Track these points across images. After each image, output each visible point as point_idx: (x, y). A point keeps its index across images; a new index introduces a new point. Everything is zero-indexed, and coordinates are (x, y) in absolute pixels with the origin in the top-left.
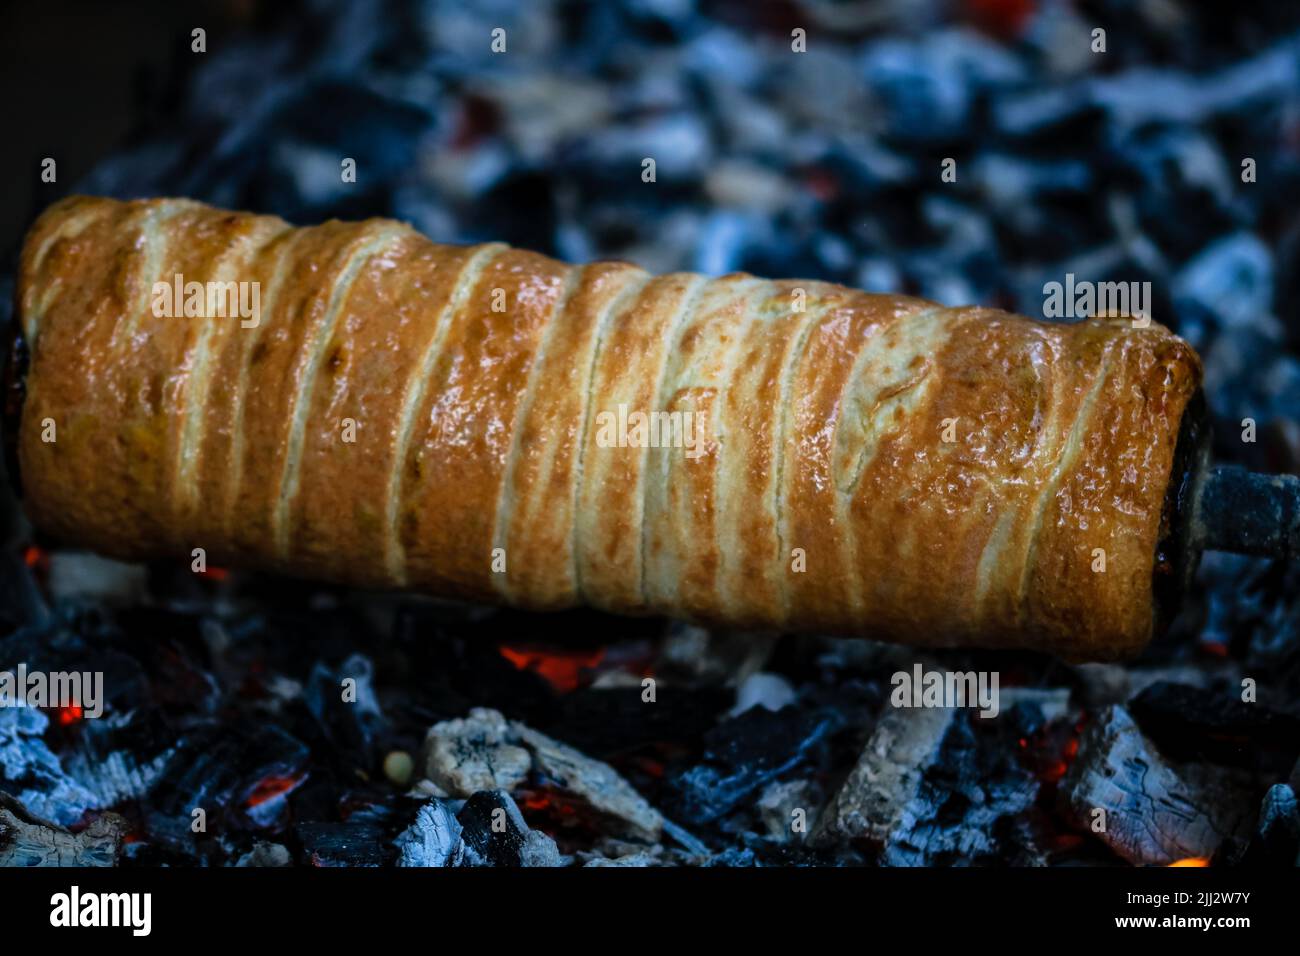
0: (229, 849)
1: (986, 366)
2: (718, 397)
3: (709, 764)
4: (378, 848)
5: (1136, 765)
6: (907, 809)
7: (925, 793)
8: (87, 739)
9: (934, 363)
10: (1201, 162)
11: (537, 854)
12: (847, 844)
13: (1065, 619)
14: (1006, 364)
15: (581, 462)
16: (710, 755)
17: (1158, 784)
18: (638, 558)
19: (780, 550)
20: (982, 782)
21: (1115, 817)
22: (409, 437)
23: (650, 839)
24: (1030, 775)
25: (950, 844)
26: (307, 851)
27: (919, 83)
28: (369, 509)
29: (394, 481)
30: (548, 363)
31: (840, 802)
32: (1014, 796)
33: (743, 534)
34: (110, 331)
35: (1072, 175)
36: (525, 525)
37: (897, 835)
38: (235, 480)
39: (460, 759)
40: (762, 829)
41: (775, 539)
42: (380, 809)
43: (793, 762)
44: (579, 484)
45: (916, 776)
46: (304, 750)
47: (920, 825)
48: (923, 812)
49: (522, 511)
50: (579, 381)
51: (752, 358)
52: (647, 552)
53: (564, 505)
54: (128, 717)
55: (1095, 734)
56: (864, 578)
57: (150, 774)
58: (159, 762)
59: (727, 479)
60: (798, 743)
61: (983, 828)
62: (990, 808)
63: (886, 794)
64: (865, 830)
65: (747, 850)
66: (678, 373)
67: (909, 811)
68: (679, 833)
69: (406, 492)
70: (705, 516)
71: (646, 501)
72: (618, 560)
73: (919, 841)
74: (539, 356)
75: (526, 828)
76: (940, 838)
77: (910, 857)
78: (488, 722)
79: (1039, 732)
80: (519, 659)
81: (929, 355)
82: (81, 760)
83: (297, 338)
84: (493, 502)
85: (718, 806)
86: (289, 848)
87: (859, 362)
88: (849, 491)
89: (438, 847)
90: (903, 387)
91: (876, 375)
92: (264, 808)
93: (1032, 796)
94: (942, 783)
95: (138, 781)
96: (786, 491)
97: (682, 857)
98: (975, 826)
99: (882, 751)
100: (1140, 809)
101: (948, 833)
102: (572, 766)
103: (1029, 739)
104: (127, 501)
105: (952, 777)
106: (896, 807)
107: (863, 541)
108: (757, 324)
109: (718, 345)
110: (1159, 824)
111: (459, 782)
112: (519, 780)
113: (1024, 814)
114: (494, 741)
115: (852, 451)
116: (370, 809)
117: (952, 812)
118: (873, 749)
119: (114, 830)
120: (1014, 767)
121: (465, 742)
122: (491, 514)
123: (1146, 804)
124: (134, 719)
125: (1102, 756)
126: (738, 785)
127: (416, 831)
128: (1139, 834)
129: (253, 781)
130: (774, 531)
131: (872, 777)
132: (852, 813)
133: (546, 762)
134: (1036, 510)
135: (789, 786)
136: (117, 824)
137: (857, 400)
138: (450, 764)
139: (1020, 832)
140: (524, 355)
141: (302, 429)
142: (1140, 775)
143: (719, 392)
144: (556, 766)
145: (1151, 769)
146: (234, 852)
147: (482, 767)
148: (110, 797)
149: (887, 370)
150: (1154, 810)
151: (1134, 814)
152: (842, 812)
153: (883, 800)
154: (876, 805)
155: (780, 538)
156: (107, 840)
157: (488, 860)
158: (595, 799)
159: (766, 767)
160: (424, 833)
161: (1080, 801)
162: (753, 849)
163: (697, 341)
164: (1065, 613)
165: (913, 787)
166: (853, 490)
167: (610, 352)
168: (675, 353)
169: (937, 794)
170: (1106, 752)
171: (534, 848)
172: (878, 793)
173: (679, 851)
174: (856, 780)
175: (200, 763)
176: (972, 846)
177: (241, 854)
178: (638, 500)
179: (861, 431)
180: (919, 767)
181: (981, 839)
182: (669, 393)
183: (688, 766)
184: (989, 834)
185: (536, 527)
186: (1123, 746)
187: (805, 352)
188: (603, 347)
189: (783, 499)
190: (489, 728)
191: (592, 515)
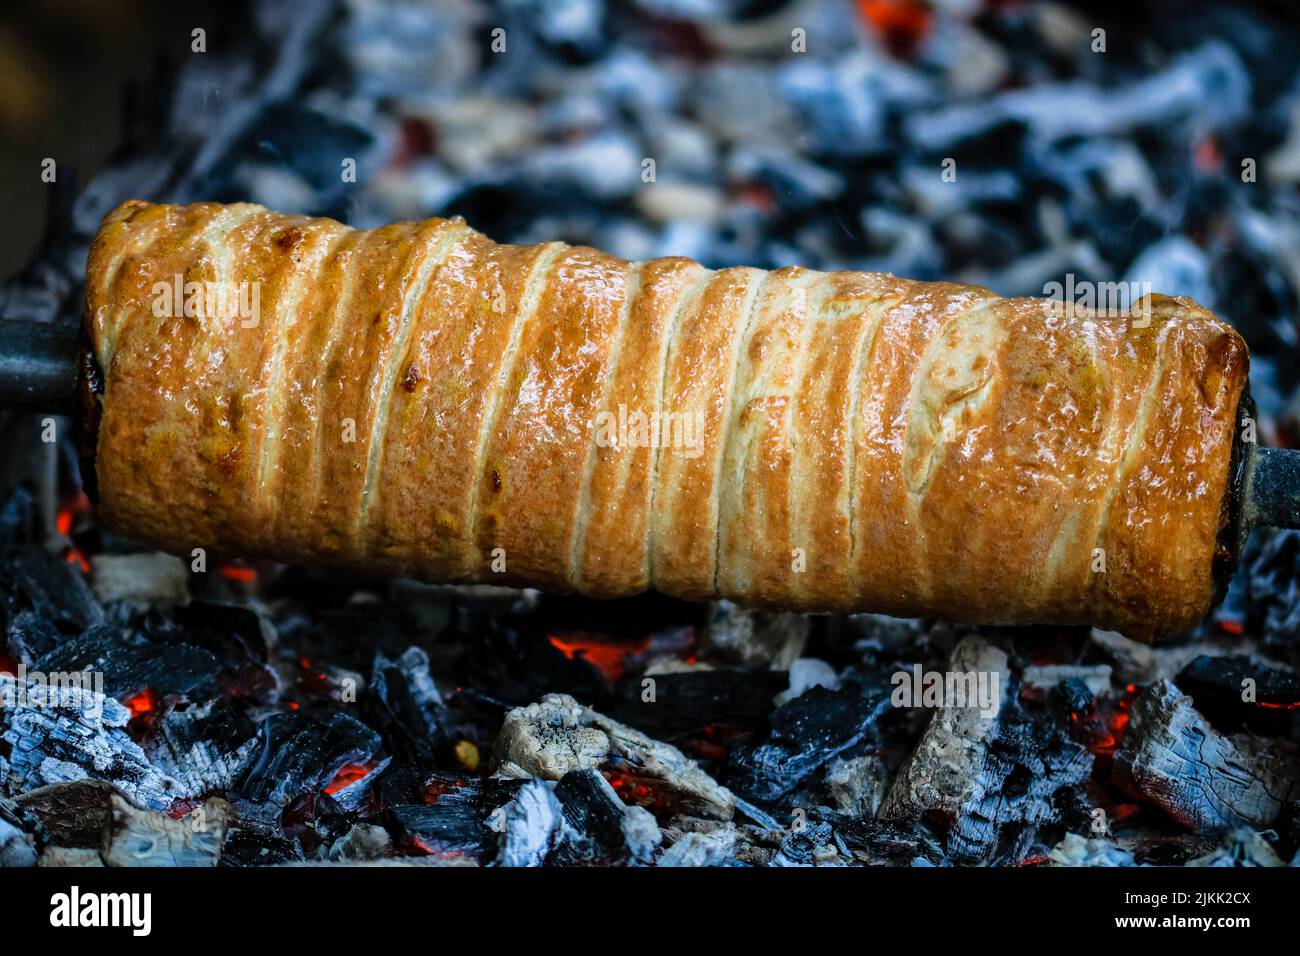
0: (324, 832)
1: (1048, 366)
2: (791, 404)
3: (775, 743)
4: (476, 827)
5: (1194, 735)
6: (976, 781)
7: (991, 765)
8: (167, 731)
9: (996, 364)
10: (1127, 172)
11: (640, 828)
12: (919, 816)
13: (1129, 606)
14: (1066, 363)
15: (656, 469)
16: (776, 734)
17: (1214, 752)
18: (712, 557)
19: (853, 548)
20: (1041, 754)
21: (1176, 784)
22: (487, 450)
23: (724, 816)
24: (1083, 748)
25: (1017, 815)
26: (408, 832)
27: (834, 99)
28: (447, 518)
29: (473, 491)
30: (619, 374)
31: (911, 775)
32: (1071, 767)
33: (817, 534)
34: (186, 353)
35: (1003, 185)
36: (602, 528)
37: (969, 806)
38: (313, 491)
39: (543, 741)
40: (834, 804)
41: (847, 537)
42: (469, 791)
43: (855, 740)
44: (654, 490)
45: (981, 750)
46: (378, 738)
47: (988, 796)
48: (990, 784)
49: (599, 518)
50: (652, 391)
51: (819, 364)
52: (722, 551)
53: (640, 510)
54: (208, 708)
55: (1150, 706)
56: (935, 571)
57: (235, 764)
58: (243, 751)
59: (800, 484)
60: (860, 722)
61: (1046, 799)
62: (1049, 779)
63: (955, 767)
64: (938, 802)
65: (825, 823)
66: (749, 380)
67: (979, 782)
68: (750, 810)
69: (485, 502)
70: (778, 520)
71: (721, 505)
72: (693, 559)
73: (989, 812)
74: (610, 367)
75: (623, 804)
76: (1008, 809)
77: (980, 826)
78: (562, 706)
79: (1088, 706)
80: (567, 649)
81: (992, 356)
82: (163, 751)
83: (371, 354)
84: (571, 509)
85: (785, 783)
86: (387, 829)
87: (923, 364)
88: (920, 492)
89: (540, 824)
90: (970, 390)
91: (941, 378)
92: (347, 793)
93: (1089, 768)
94: (1005, 755)
95: (223, 771)
96: (858, 493)
97: (757, 833)
98: (1038, 797)
99: (948, 726)
100: (1199, 777)
101: (1014, 804)
102: (645, 747)
103: (1080, 713)
104: (207, 513)
105: (1014, 750)
106: (966, 779)
107: (933, 537)
108: (821, 326)
109: (787, 352)
110: (1217, 791)
111: (544, 764)
112: (601, 760)
113: (1082, 786)
114: (572, 724)
115: (921, 454)
116: (458, 791)
117: (1016, 784)
118: (939, 724)
119: (222, 815)
120: (1067, 741)
121: (544, 724)
122: (569, 520)
123: (1203, 772)
124: (213, 709)
125: (1162, 726)
126: (807, 762)
127: (519, 809)
128: (1198, 801)
129: (332, 769)
130: (847, 530)
131: (940, 752)
132: (923, 787)
133: (621, 743)
134: (1102, 506)
135: (855, 762)
136: (225, 809)
137: (925, 403)
138: (534, 746)
139: (1080, 802)
140: (595, 366)
141: (380, 444)
142: (1198, 743)
143: (791, 399)
144: (632, 748)
145: (1208, 738)
146: (330, 835)
147: (565, 749)
148: (198, 786)
149: (952, 372)
150: (1212, 778)
151: (1192, 781)
152: (914, 786)
153: (953, 772)
154: (947, 777)
155: (853, 537)
156: (216, 824)
157: (588, 836)
158: (672, 778)
159: (832, 745)
160: (526, 811)
161: (1142, 771)
162: (829, 822)
163: (764, 349)
164: (1130, 599)
165: (978, 759)
166: (924, 491)
167: (680, 361)
168: (744, 358)
169: (1002, 766)
170: (1167, 722)
171: (635, 822)
172: (948, 766)
173: (753, 827)
174: (925, 754)
175: (283, 752)
176: (1038, 816)
177: (336, 838)
178: (713, 502)
179: (930, 434)
180: (983, 740)
181: (1046, 810)
182: (741, 401)
183: (754, 744)
184: (1052, 805)
185: (613, 532)
186: (1182, 716)
187: (871, 355)
188: (673, 357)
189: (856, 500)
190: (565, 712)
191: (667, 519)
